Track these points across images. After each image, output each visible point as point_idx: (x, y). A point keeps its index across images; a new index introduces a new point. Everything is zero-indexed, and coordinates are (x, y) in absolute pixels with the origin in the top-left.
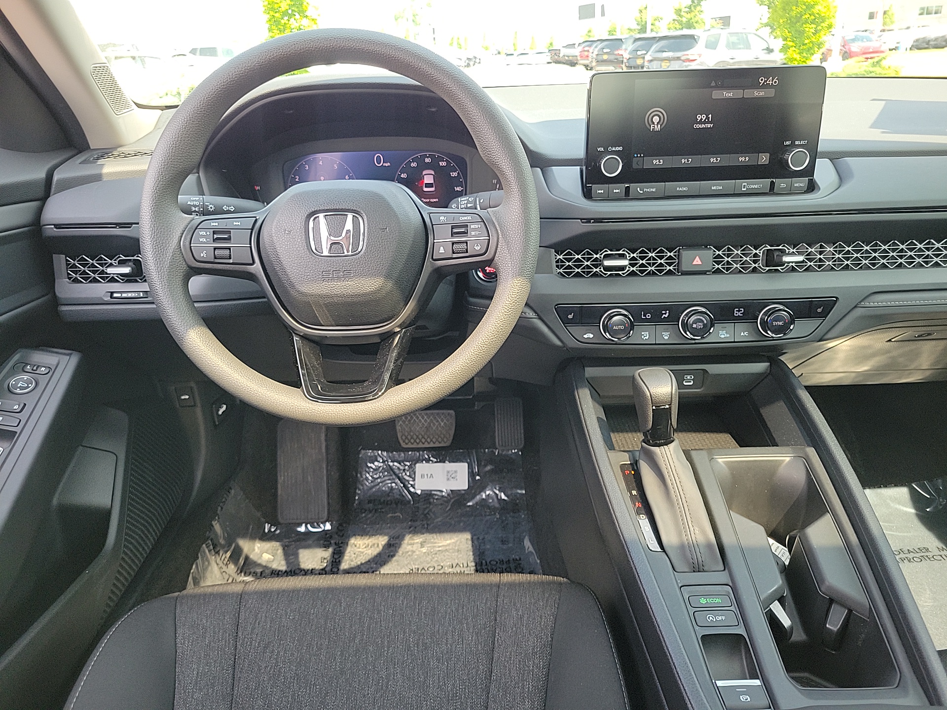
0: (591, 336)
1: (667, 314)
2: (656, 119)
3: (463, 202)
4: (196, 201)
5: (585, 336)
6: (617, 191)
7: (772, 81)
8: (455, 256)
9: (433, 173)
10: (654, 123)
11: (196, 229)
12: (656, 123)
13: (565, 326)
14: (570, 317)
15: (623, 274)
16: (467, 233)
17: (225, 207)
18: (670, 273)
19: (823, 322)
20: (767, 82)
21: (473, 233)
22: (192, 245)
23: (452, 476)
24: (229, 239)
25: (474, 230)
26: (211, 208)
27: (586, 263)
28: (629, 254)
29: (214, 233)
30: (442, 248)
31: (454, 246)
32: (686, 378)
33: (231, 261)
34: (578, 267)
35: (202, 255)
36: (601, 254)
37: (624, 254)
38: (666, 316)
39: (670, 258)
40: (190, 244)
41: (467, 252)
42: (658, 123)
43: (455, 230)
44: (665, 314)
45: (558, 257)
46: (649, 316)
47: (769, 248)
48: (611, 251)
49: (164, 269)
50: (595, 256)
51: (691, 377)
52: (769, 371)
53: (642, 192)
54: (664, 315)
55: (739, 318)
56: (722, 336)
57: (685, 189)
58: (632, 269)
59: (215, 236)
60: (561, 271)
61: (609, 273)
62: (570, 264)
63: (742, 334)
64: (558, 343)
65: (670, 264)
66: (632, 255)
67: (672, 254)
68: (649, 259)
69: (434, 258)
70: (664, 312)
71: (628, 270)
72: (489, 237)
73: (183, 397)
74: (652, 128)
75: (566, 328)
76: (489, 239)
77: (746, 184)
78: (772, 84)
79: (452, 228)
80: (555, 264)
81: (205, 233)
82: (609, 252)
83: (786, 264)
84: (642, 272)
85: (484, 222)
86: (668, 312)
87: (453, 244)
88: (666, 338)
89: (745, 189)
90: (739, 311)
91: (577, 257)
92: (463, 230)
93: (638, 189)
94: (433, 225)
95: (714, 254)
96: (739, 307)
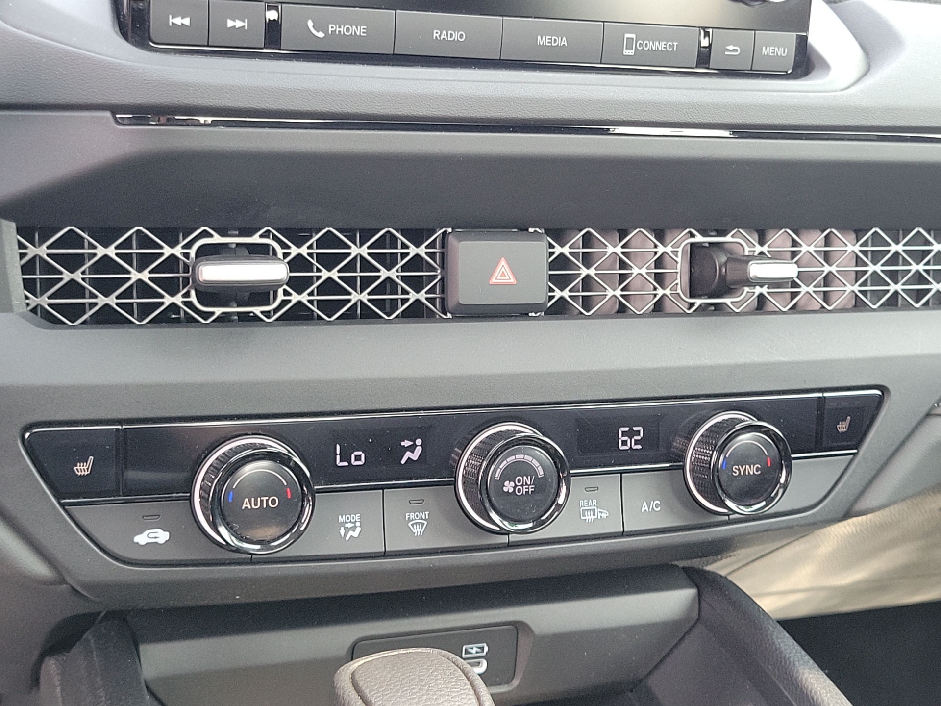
0: (162, 536)
1: (419, 450)
5: (142, 539)
6: (238, 24)
13: (63, 506)
14: (82, 469)
15: (267, 314)
18: (416, 312)
19: (852, 461)
27: (135, 276)
28: (284, 246)
32: (467, 652)
34: (106, 288)
36: (188, 246)
37: (268, 245)
38: (415, 456)
39: (417, 262)
44: (412, 448)
45: (32, 251)
46: (358, 458)
47: (699, 238)
48: (223, 233)
50: (167, 251)
51: (482, 649)
53: (321, 35)
54: (408, 454)
55: (631, 457)
56: (589, 517)
57: (456, 36)
58: (295, 298)
60: (44, 301)
61: (218, 311)
62: (78, 276)
63: (645, 507)
64: (36, 567)
65: (417, 284)
66: (294, 251)
67: (422, 251)
68: (350, 267)
70: (406, 443)
71: (284, 303)
75: (66, 511)
77: (633, 36)
80: (16, 278)
82: (217, 239)
84: (329, 308)
86: (419, 442)
88: (418, 530)
89: (631, 53)
90: (631, 434)
91: (100, 251)
93: (310, 24)
95: (551, 254)
96: (630, 419)
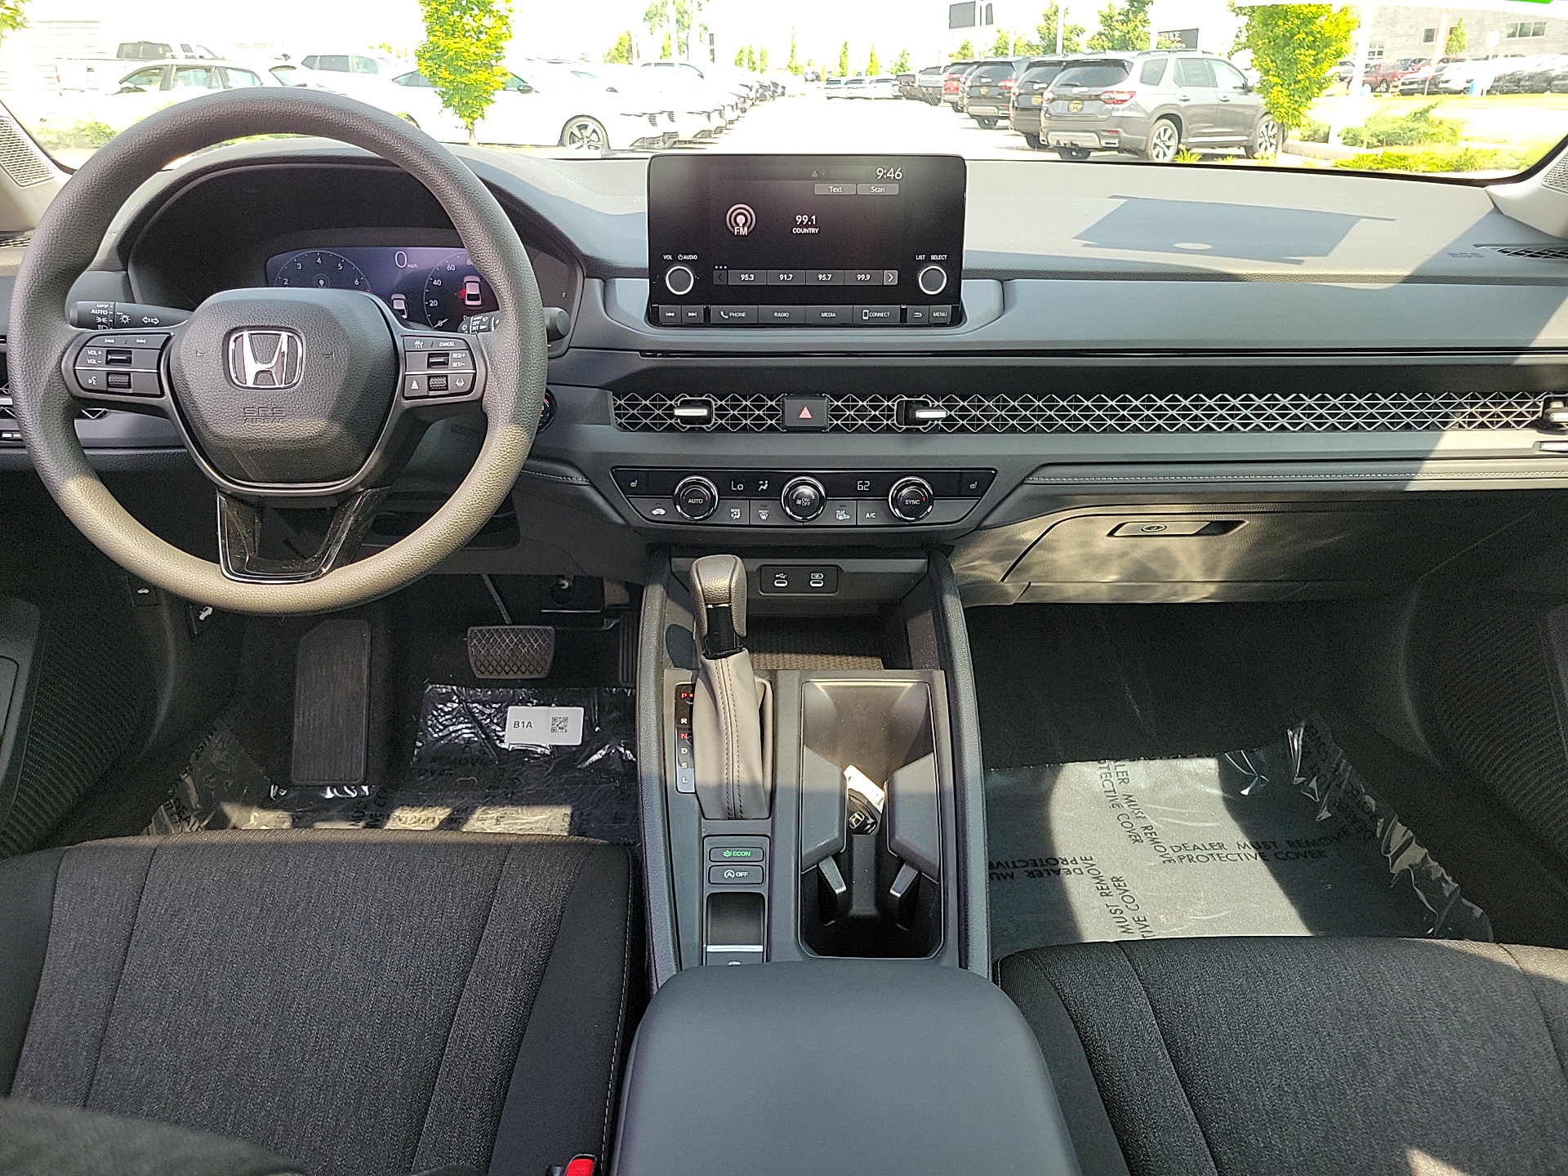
0: (663, 512)
1: (766, 485)
2: (741, 220)
3: (475, 323)
4: (103, 309)
5: (655, 512)
6: (693, 314)
7: (894, 174)
8: (432, 393)
9: (479, 280)
10: (738, 225)
11: (84, 345)
12: (741, 225)
13: (627, 498)
14: (633, 484)
15: (708, 428)
16: (447, 364)
17: (146, 318)
18: (771, 429)
19: (978, 503)
20: (888, 175)
21: (455, 365)
22: (76, 368)
23: (560, 726)
24: (128, 361)
25: (457, 360)
26: (125, 319)
27: (657, 412)
28: (715, 401)
29: (108, 352)
30: (415, 382)
31: (431, 380)
32: (813, 577)
33: (131, 391)
34: (646, 416)
35: (90, 381)
36: (677, 400)
37: (708, 401)
38: (765, 488)
39: (771, 408)
40: (74, 366)
41: (447, 389)
42: (744, 225)
43: (432, 360)
44: (764, 485)
45: (619, 402)
46: (741, 487)
47: (906, 399)
48: (691, 396)
49: (36, 398)
50: (669, 403)
51: (820, 576)
52: (926, 571)
53: (727, 317)
54: (762, 487)
55: (863, 494)
56: (841, 518)
57: (785, 315)
58: (719, 422)
59: (110, 357)
60: (623, 421)
61: (689, 426)
62: (635, 412)
63: (868, 515)
64: (620, 521)
65: (771, 417)
66: (719, 403)
67: (774, 403)
68: (743, 409)
69: (405, 395)
70: (761, 482)
71: (715, 424)
72: (475, 369)
73: (140, 592)
74: (736, 231)
75: (629, 501)
76: (475, 374)
77: (867, 311)
78: (894, 177)
79: (430, 356)
80: (613, 412)
81: (95, 352)
82: (688, 398)
83: (930, 422)
84: (734, 426)
85: (470, 350)
86: (766, 482)
87: (429, 378)
88: (764, 517)
89: (867, 318)
90: (863, 484)
91: (644, 402)
92: (441, 360)
93: (722, 313)
94: (405, 351)
95: (831, 406)
96: (864, 478)
